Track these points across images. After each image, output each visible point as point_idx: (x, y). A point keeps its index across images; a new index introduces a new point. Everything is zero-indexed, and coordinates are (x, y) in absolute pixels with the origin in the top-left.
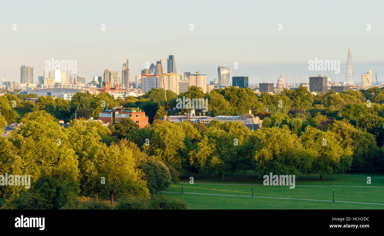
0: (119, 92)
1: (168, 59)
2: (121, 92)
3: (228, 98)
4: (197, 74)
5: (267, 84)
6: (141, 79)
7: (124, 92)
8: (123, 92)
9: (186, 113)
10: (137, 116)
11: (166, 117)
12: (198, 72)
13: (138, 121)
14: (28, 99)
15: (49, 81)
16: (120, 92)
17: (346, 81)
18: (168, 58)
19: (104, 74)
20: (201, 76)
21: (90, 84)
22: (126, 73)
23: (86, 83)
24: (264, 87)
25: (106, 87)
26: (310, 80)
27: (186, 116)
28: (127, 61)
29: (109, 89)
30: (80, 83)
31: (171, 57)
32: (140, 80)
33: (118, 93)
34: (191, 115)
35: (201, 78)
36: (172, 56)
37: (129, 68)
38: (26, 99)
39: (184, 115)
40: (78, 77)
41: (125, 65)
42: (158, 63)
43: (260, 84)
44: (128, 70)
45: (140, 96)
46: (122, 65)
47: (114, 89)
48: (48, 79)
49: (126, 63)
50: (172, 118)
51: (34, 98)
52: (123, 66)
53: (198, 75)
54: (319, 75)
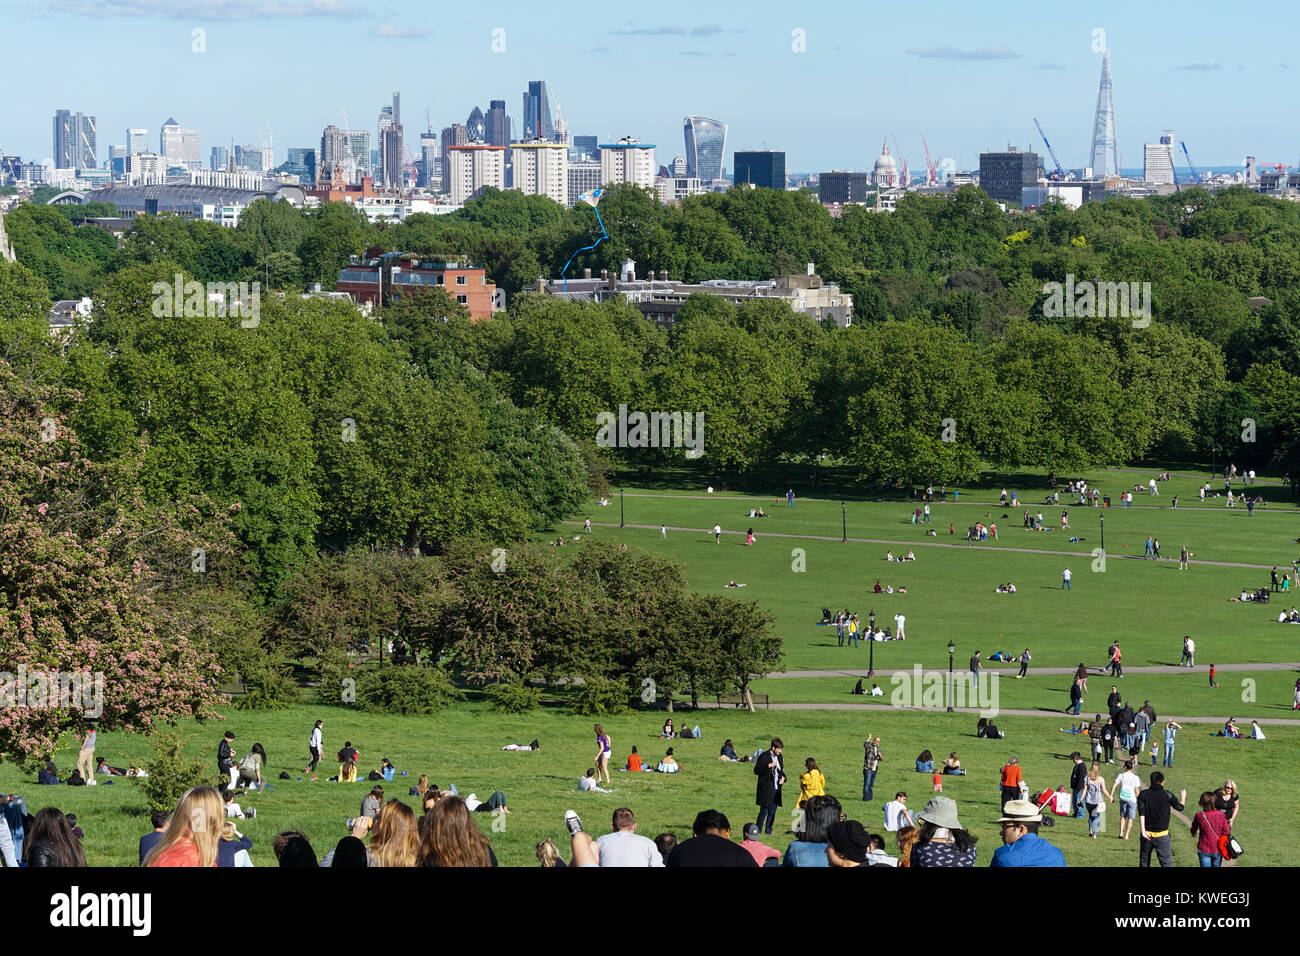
0: (378, 202)
1: (525, 94)
2: (385, 199)
3: (738, 225)
4: (625, 143)
5: (845, 177)
6: (440, 156)
7: (394, 199)
8: (391, 199)
9: (606, 272)
10: (459, 282)
11: (543, 282)
12: (629, 137)
13: (465, 297)
14: (88, 221)
15: (148, 163)
16: (381, 199)
17: (1092, 167)
18: (527, 90)
19: (323, 139)
20: (637, 150)
21: (278, 171)
22: (392, 139)
23: (266, 169)
24: (835, 185)
25: (333, 183)
26: (981, 165)
27: (607, 281)
28: (397, 99)
29: (344, 189)
30: (246, 167)
31: (536, 89)
32: (436, 160)
33: (375, 202)
34: (624, 277)
35: (636, 157)
36: (540, 82)
37: (402, 122)
38: (82, 221)
39: (599, 276)
40: (238, 149)
41: (389, 111)
42: (494, 104)
43: (824, 177)
44: (400, 128)
45: (448, 215)
46: (380, 112)
47: (358, 189)
48: (143, 156)
49: (391, 104)
50: (561, 288)
51: (106, 216)
52: (381, 117)
53: (630, 147)
54: (1010, 149)
